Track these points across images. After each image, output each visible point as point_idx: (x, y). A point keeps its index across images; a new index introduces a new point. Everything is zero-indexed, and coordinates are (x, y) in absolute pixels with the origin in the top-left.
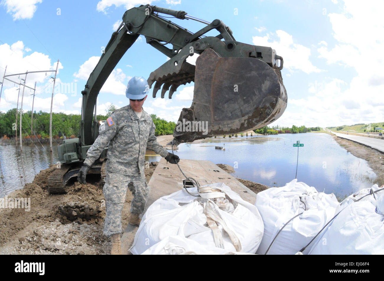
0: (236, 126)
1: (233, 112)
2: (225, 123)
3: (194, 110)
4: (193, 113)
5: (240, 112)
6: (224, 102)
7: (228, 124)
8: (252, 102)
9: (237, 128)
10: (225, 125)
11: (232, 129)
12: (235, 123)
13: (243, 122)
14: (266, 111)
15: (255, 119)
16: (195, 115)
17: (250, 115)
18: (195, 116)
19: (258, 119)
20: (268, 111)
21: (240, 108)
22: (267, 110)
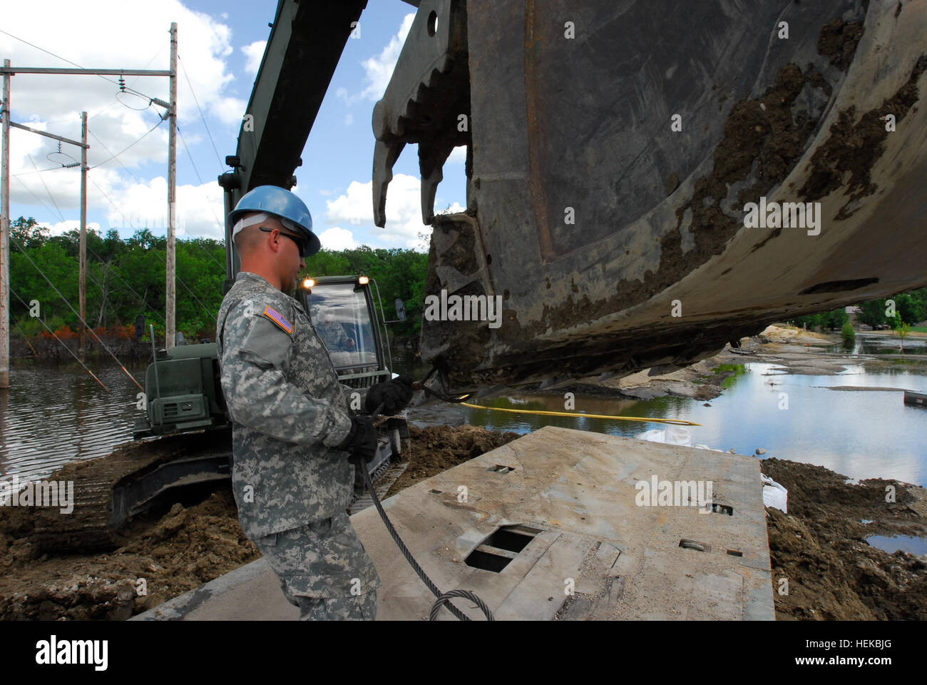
0: (641, 261)
1: (624, 181)
2: (594, 254)
3: (480, 215)
4: (476, 234)
5: (656, 171)
6: (581, 137)
7: (605, 260)
8: (709, 86)
9: (648, 275)
10: (592, 266)
11: (622, 281)
12: (634, 246)
13: (669, 225)
14: (795, 110)
15: (732, 189)
16: (486, 239)
17: (705, 168)
18: (484, 248)
19: (753, 181)
20: (810, 96)
21: (653, 143)
22: (803, 95)
